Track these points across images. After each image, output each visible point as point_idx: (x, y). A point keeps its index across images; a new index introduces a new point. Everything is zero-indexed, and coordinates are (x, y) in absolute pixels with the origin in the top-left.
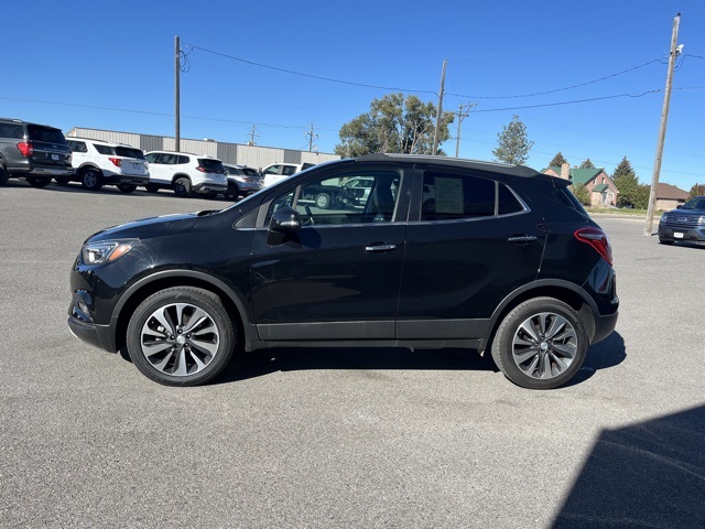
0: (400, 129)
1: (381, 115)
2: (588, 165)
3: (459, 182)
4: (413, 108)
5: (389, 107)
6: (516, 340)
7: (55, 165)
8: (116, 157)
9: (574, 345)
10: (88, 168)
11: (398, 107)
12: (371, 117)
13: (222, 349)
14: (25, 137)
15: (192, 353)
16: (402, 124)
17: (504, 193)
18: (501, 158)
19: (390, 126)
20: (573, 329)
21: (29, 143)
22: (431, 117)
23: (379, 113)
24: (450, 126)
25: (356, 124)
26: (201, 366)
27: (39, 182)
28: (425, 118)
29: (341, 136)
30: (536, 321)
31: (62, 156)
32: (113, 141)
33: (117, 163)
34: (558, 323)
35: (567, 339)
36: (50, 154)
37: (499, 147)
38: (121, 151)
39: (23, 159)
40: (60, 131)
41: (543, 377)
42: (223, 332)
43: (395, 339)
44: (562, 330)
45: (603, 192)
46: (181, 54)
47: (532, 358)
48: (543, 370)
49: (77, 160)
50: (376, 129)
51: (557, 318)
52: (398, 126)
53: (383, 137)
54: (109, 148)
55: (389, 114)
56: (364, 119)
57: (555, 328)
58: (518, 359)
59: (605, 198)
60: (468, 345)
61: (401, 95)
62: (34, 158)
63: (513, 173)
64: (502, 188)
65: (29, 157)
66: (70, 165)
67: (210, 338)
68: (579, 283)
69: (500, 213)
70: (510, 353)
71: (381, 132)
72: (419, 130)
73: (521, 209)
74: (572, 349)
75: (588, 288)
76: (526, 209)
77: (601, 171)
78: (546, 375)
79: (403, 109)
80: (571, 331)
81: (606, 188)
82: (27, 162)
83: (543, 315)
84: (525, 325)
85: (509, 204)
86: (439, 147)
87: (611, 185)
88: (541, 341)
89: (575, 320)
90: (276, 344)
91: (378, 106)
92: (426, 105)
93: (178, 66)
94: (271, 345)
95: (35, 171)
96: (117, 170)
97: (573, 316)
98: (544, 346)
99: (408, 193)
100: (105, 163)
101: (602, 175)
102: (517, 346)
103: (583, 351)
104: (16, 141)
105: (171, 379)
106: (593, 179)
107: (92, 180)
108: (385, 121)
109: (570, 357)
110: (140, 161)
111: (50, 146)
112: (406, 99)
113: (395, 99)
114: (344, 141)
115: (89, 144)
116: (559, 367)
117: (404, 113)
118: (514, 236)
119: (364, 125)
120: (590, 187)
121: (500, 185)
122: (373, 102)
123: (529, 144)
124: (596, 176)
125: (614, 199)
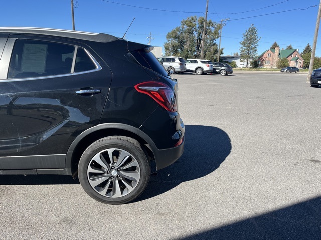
0: (195, 34)
1: (186, 28)
2: (290, 48)
4: (202, 23)
5: (190, 24)
6: (90, 170)
9: (137, 173)
11: (194, 23)
12: (181, 29)
16: (196, 31)
18: (244, 46)
19: (190, 33)
22: (210, 28)
23: (185, 27)
25: (174, 32)
28: (207, 28)
29: (167, 38)
30: (105, 155)
37: (243, 40)
45: (296, 61)
50: (184, 34)
51: (122, 153)
52: (194, 32)
53: (187, 38)
55: (189, 26)
56: (178, 30)
58: (94, 184)
59: (297, 64)
61: (195, 17)
69: (75, 71)
70: (86, 179)
71: (185, 36)
72: (205, 34)
76: (98, 67)
77: (295, 51)
78: (117, 195)
79: (197, 23)
81: (298, 59)
86: (214, 42)
87: (300, 58)
91: (185, 23)
92: (208, 22)
101: (296, 53)
102: (91, 174)
106: (292, 55)
108: (188, 30)
112: (198, 19)
113: (193, 19)
114: (168, 41)
117: (197, 26)
119: (178, 33)
120: (289, 59)
121: (79, 49)
122: (182, 21)
123: (259, 38)
124: (293, 53)
125: (302, 65)
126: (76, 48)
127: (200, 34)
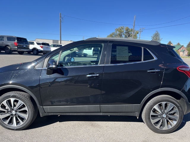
1: (118, 33)
2: (179, 44)
3: (127, 48)
4: (127, 30)
5: (120, 30)
6: (152, 113)
7: (25, 48)
8: (42, 46)
9: (177, 115)
10: (34, 49)
11: (123, 30)
12: (115, 33)
13: (30, 116)
14: (16, 41)
15: (18, 118)
16: (124, 35)
17: (146, 52)
19: (120, 35)
20: (177, 109)
21: (17, 42)
23: (118, 32)
24: (137, 35)
26: (22, 123)
27: (21, 53)
28: (130, 33)
30: (160, 105)
31: (26, 46)
32: (41, 42)
33: (42, 47)
34: (170, 106)
35: (174, 113)
36: (23, 45)
38: (43, 44)
39: (16, 47)
40: (26, 39)
41: (164, 129)
42: (30, 110)
43: (101, 112)
44: (172, 109)
46: (61, 18)
47: (159, 121)
48: (164, 126)
49: (31, 47)
51: (170, 104)
52: (123, 35)
54: (40, 43)
55: (120, 32)
57: (169, 108)
58: (153, 121)
59: (184, 54)
60: (131, 114)
61: (123, 27)
62: (19, 46)
63: (150, 44)
64: (145, 50)
65: (17, 46)
66: (29, 48)
67: (25, 112)
68: (179, 89)
69: (144, 60)
70: (149, 119)
72: (129, 36)
73: (153, 58)
74: (177, 117)
75: (183, 91)
76: (155, 58)
78: (165, 128)
79: (124, 30)
80: (176, 109)
81: (184, 51)
82: (17, 48)
83: (164, 103)
84: (156, 107)
85: (148, 56)
87: (186, 50)
88: (163, 113)
89: (178, 105)
90: (52, 114)
92: (131, 29)
93: (61, 21)
94: (50, 114)
95: (19, 50)
96: (42, 49)
97: (177, 104)
98: (164, 116)
99: (105, 53)
100: (39, 47)
101: (183, 47)
102: (152, 116)
103: (181, 118)
104: (14, 42)
105: (11, 128)
106: (180, 48)
107: (35, 52)
109: (176, 120)
110: (48, 47)
111: (23, 43)
112: (125, 28)
113: (122, 28)
115: (35, 42)
116: (171, 125)
117: (125, 32)
118: (150, 70)
119: (113, 35)
120: (179, 51)
121: (144, 49)
122: (116, 29)
123: (161, 39)
124: (181, 47)
125: (187, 54)
126: (143, 48)
127: (126, 36)
